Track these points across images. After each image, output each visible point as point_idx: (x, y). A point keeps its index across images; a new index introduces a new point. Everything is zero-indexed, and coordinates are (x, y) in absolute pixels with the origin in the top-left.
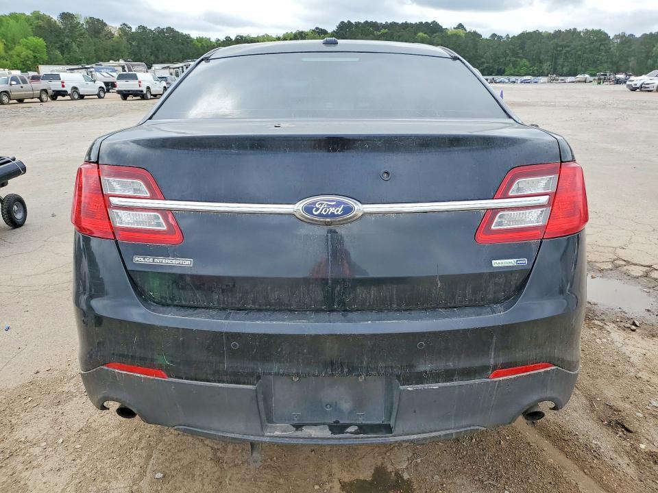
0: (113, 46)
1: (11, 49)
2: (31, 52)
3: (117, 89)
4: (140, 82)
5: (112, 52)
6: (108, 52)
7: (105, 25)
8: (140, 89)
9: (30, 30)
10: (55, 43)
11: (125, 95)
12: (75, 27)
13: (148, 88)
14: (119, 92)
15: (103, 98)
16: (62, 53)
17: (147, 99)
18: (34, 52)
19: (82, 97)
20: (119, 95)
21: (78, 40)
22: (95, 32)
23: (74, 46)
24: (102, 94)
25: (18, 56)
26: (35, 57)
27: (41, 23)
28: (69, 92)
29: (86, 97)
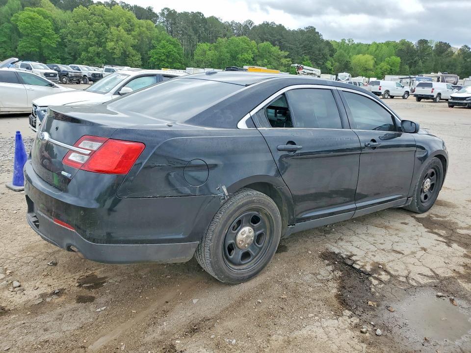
0: (450, 62)
1: (377, 65)
2: (390, 67)
3: (414, 93)
4: (433, 89)
5: (448, 66)
6: (445, 66)
7: (450, 46)
8: (432, 94)
9: (394, 51)
10: (407, 60)
11: (419, 98)
12: (426, 49)
13: (439, 94)
14: (415, 95)
15: (406, 99)
16: (410, 67)
17: (437, 102)
18: (391, 66)
19: (392, 97)
20: (415, 98)
21: (425, 58)
22: (440, 52)
23: (420, 62)
24: (406, 96)
25: (381, 69)
26: (391, 70)
27: (404, 47)
28: (383, 93)
29: (395, 97)
